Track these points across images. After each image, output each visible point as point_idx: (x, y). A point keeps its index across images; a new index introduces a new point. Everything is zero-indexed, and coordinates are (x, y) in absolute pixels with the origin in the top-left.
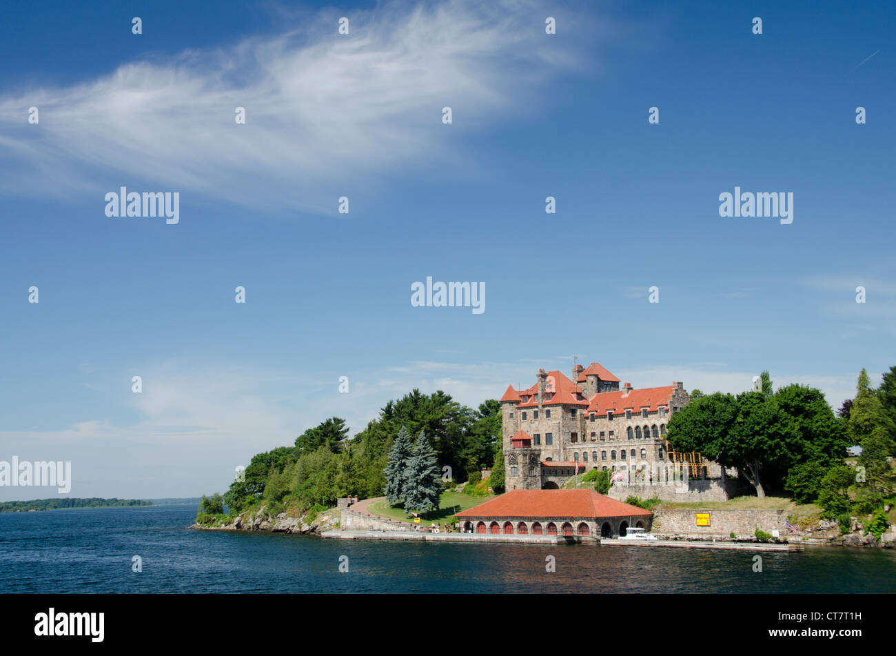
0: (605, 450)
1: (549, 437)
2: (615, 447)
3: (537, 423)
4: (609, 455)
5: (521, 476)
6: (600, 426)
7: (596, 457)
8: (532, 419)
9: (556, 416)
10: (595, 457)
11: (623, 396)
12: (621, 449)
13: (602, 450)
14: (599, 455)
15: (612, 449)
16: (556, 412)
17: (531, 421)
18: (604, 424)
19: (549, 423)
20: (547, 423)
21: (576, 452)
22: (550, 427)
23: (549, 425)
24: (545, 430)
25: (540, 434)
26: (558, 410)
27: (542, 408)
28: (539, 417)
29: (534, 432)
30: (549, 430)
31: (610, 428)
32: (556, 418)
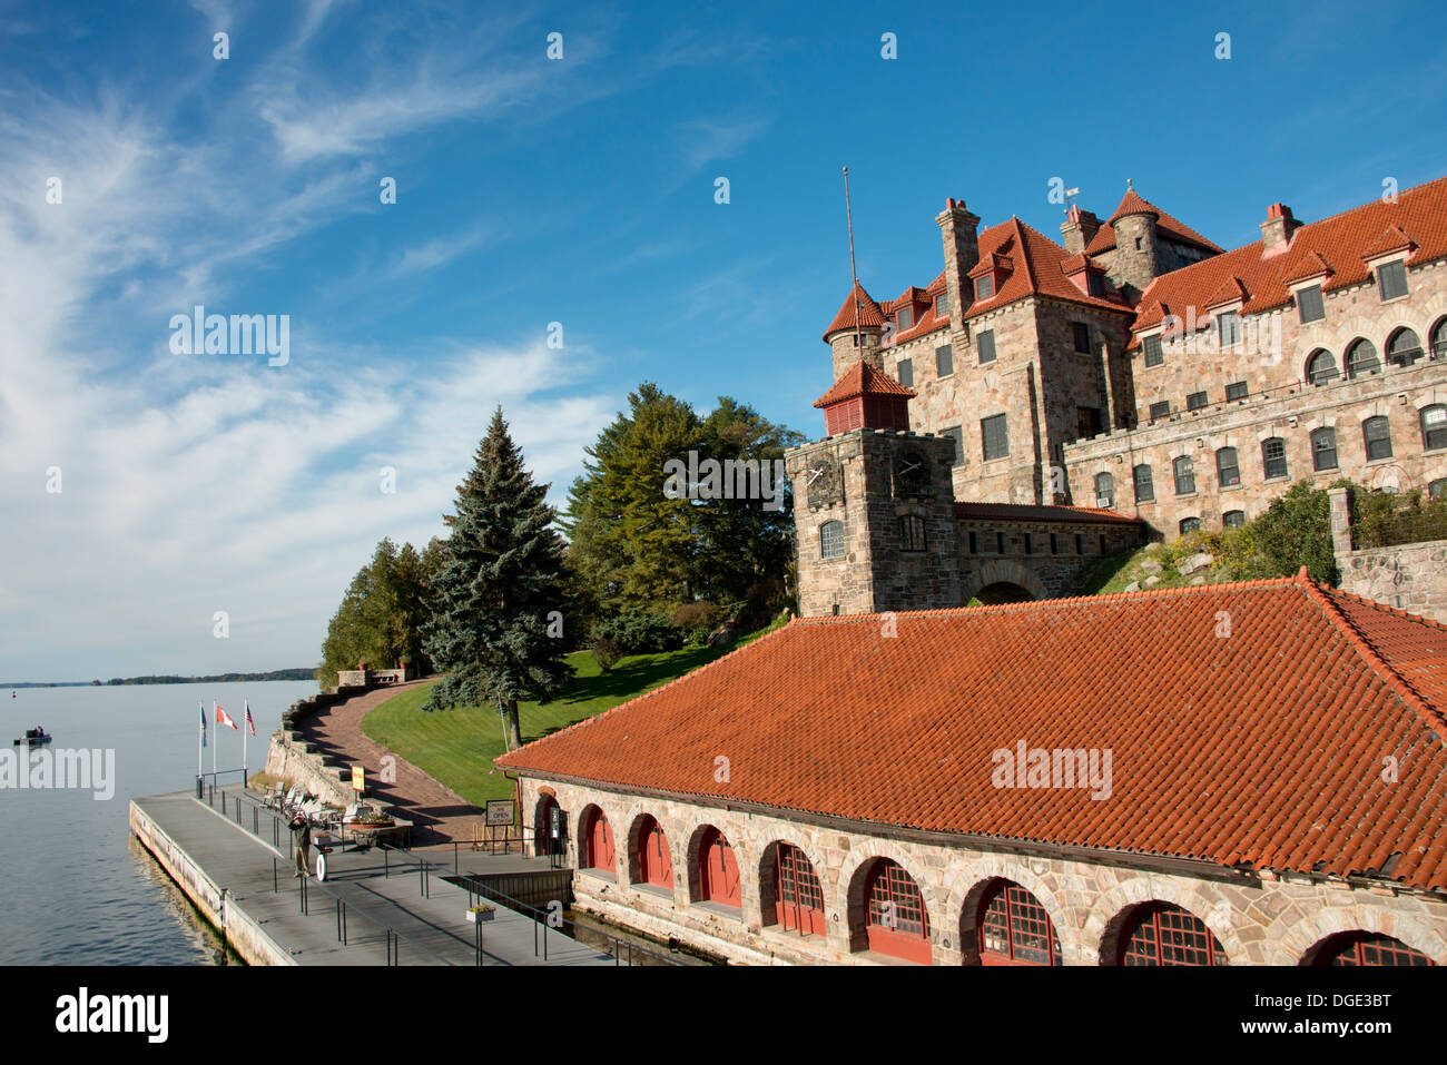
0: (1232, 442)
1: (994, 430)
2: (1281, 422)
3: (947, 386)
4: (1251, 461)
5: (862, 555)
6: (1186, 373)
7: (1191, 476)
8: (933, 376)
9: (1016, 348)
10: (1184, 482)
11: (1268, 254)
12: (1313, 425)
13: (1217, 444)
14: (1205, 469)
15: (1264, 435)
16: (1016, 332)
17: (929, 385)
18: (1204, 364)
19: (994, 378)
20: (982, 379)
21: (1103, 473)
22: (995, 391)
23: (991, 387)
24: (980, 408)
25: (960, 427)
26: (1021, 325)
27: (963, 332)
28: (955, 368)
29: (941, 424)
30: (994, 403)
31: (1229, 374)
32: (1017, 354)
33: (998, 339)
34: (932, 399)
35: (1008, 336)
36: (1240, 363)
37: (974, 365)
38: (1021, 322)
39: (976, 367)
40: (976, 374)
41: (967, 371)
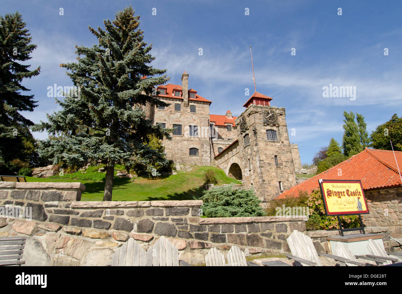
3: (178, 113)
16: (203, 109)
17: (171, 111)
18: (223, 133)
19: (195, 117)
20: (191, 116)
21: (221, 148)
22: (195, 120)
23: (194, 119)
24: (189, 123)
25: (181, 125)
26: (205, 108)
27: (188, 103)
28: (182, 110)
29: (174, 122)
30: (194, 123)
31: (229, 137)
32: (203, 114)
33: (197, 109)
34: (172, 115)
35: (200, 109)
36: (231, 135)
37: (188, 111)
38: (205, 107)
39: (189, 112)
40: (189, 114)
41: (186, 113)
